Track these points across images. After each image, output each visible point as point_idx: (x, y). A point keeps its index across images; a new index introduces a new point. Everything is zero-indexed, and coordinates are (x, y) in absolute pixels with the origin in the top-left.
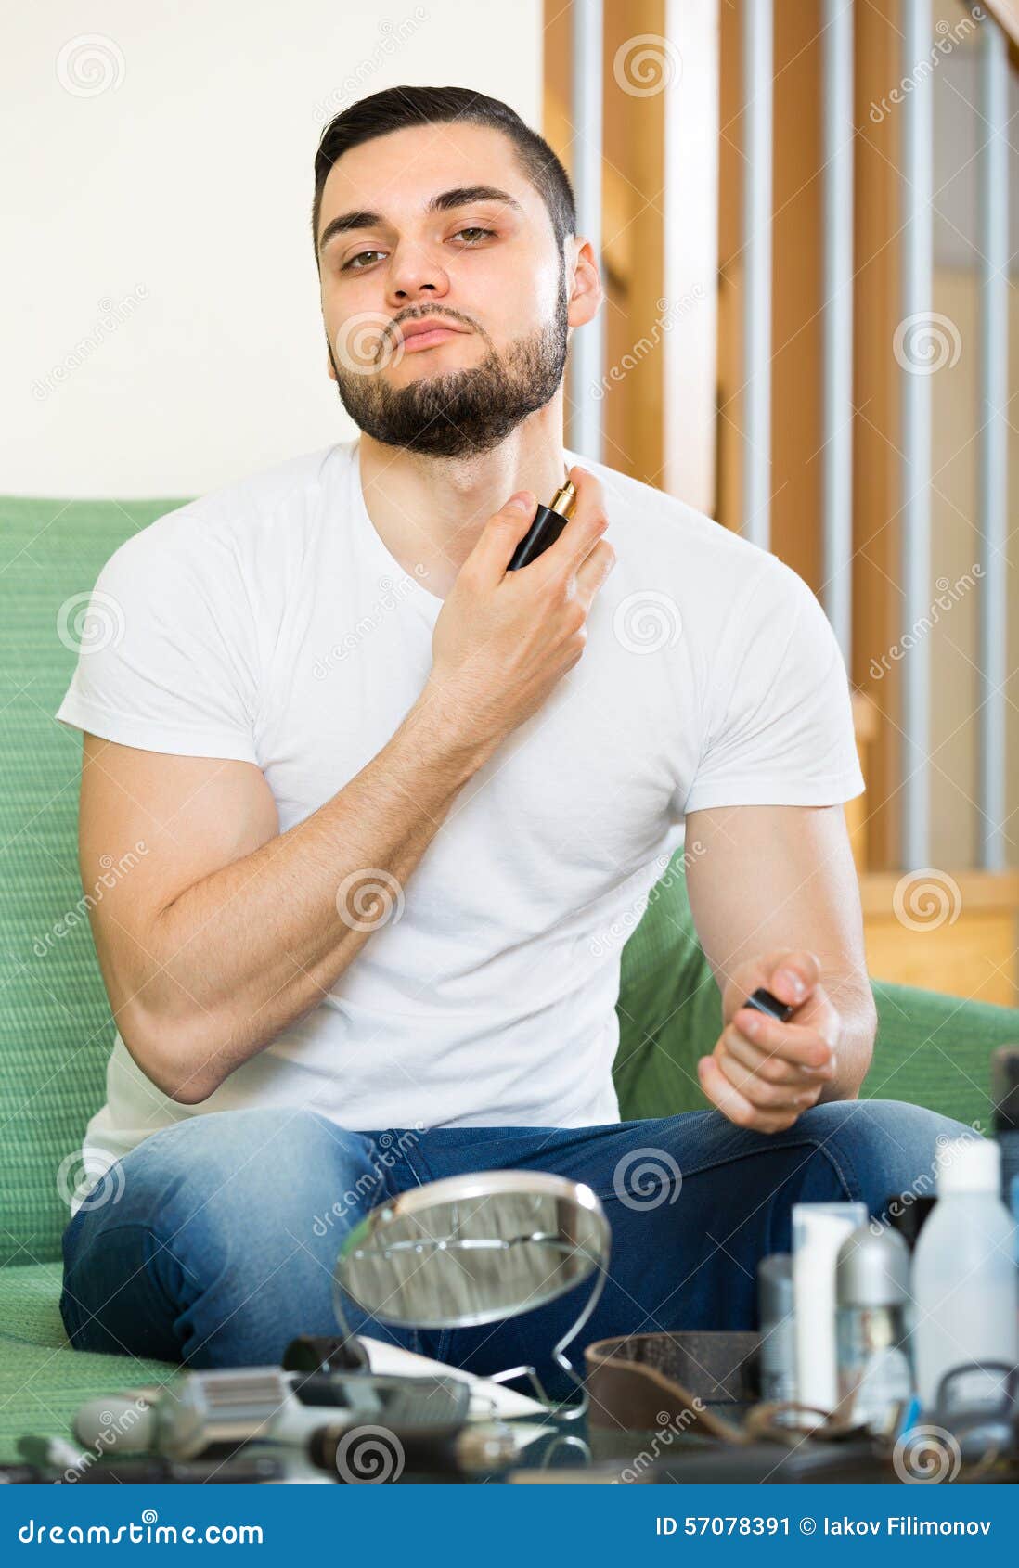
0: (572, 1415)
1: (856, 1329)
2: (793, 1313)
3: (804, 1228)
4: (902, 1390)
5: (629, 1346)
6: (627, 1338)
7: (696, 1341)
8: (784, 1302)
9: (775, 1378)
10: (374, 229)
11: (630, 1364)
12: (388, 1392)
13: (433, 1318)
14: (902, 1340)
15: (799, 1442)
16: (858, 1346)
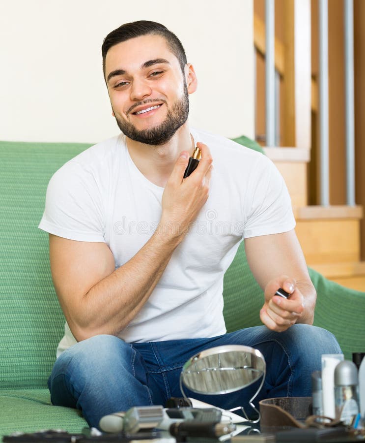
0: (255, 422)
1: (341, 393)
2: (322, 389)
3: (325, 361)
4: (355, 412)
5: (274, 401)
6: (273, 399)
7: (295, 400)
8: (319, 385)
9: (317, 409)
10: (124, 75)
11: (275, 406)
12: (195, 414)
13: (212, 392)
14: (355, 397)
15: (322, 427)
16: (342, 398)
